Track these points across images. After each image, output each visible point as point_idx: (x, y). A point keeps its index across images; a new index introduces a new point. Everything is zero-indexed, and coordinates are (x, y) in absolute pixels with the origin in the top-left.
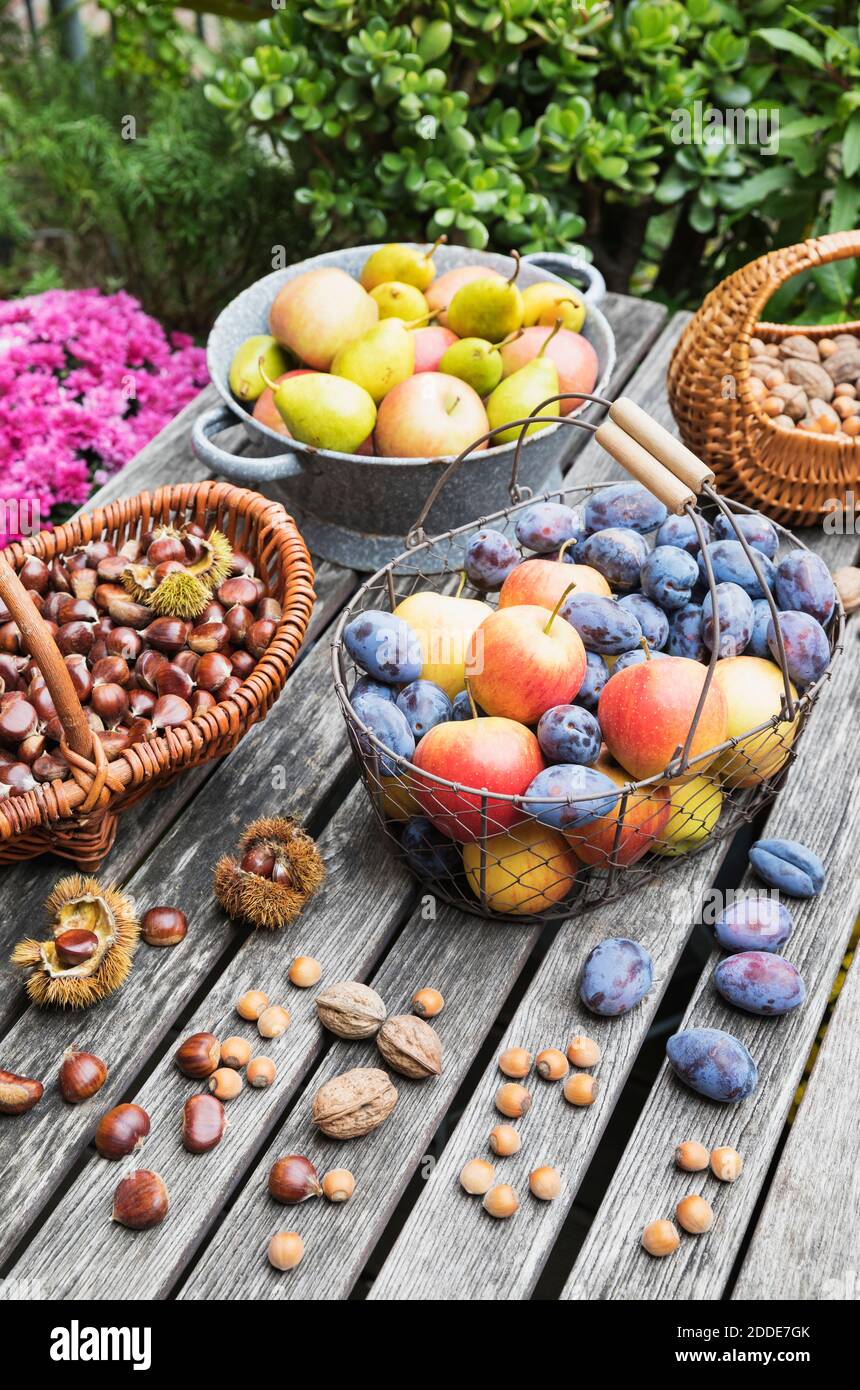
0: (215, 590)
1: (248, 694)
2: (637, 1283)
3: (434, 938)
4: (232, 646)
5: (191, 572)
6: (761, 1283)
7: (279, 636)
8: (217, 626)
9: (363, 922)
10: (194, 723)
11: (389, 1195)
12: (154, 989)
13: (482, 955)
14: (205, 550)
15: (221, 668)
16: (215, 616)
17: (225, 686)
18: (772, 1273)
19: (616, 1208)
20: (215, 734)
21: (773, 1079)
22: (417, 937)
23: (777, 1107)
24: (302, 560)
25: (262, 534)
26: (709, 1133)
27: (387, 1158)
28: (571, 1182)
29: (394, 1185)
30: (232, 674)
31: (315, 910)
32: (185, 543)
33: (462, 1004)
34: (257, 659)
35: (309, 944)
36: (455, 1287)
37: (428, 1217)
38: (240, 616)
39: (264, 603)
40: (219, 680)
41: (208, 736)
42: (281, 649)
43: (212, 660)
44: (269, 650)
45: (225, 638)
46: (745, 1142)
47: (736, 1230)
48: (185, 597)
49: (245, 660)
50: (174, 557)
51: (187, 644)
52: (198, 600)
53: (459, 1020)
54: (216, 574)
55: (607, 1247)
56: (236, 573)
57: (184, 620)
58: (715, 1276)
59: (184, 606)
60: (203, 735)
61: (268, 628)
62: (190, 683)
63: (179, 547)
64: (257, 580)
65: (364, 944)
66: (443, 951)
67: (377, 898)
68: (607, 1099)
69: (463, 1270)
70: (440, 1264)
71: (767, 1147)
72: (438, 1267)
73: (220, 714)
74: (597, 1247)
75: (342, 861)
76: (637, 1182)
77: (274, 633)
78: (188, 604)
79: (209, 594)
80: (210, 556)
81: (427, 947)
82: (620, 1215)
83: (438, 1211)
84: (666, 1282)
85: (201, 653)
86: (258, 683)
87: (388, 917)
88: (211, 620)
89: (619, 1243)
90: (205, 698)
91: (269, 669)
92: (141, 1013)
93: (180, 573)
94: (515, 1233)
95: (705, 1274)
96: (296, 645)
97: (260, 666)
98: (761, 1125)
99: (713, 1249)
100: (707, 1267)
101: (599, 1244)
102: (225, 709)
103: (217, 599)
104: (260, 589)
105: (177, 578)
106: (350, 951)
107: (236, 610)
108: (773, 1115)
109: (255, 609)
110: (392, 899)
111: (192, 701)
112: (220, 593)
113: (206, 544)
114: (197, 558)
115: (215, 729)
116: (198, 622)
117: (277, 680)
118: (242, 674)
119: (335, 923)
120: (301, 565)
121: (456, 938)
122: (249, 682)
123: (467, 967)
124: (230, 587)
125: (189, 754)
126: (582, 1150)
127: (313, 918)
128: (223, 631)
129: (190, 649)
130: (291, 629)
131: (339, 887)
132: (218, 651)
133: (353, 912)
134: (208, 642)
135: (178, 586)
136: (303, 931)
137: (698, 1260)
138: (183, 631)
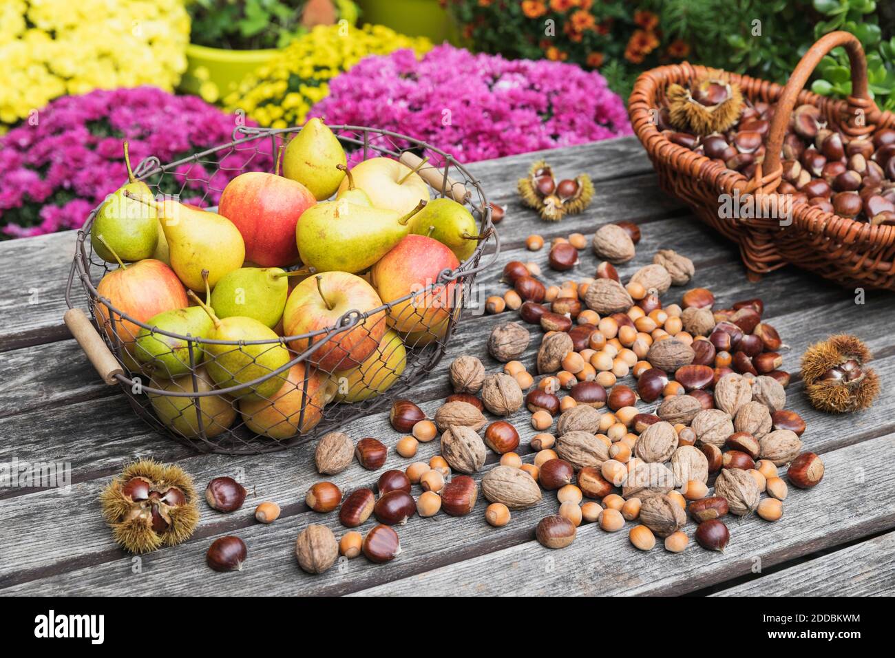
12: (98, 449)
92: (75, 456)
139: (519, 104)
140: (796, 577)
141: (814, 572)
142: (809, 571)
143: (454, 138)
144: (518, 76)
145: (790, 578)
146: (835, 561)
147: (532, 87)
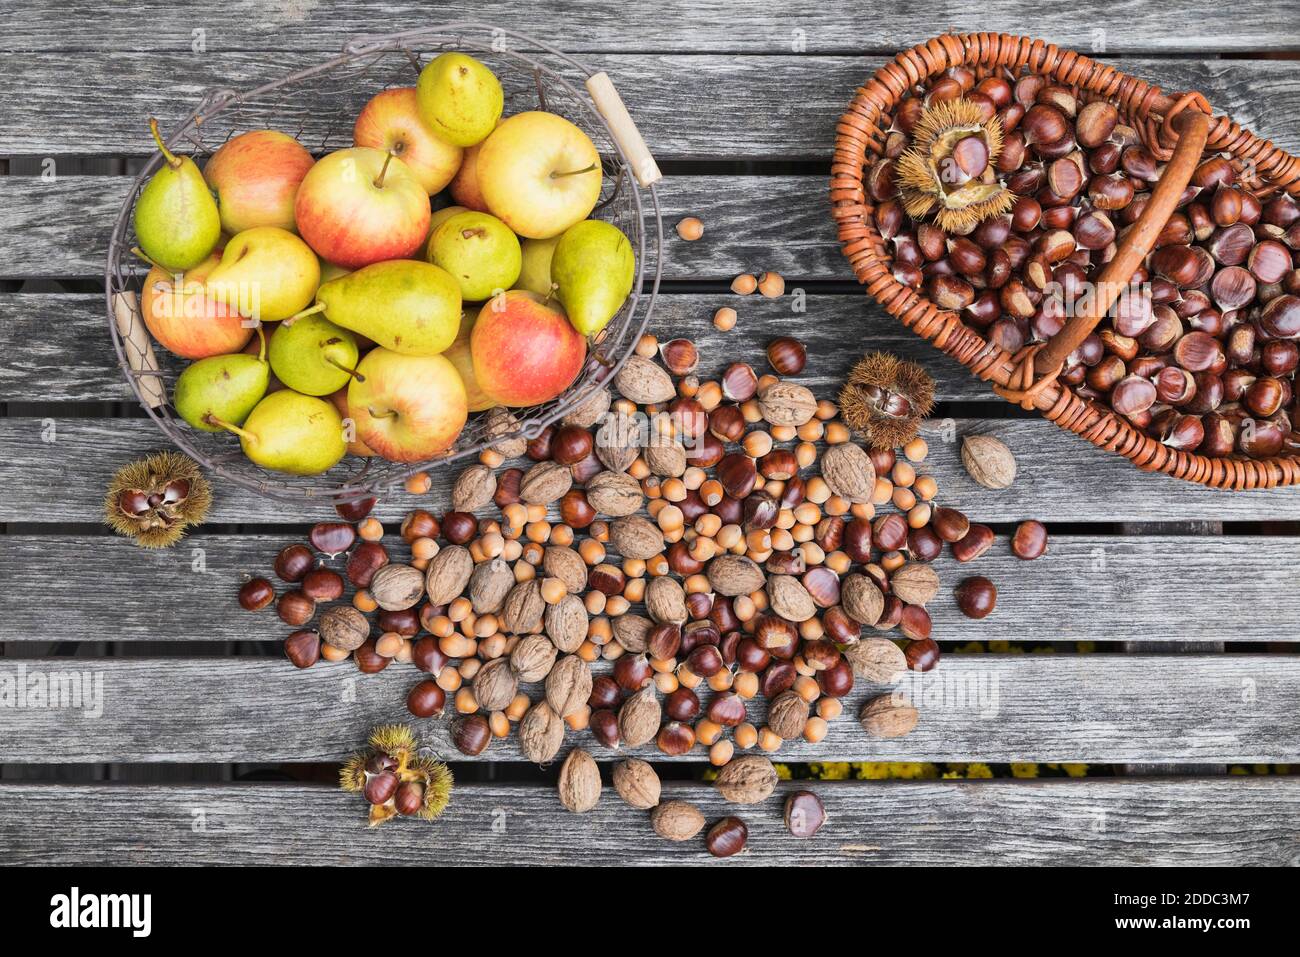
140: (859, 801)
141: (882, 803)
142: (876, 800)
145: (854, 800)
146: (910, 798)
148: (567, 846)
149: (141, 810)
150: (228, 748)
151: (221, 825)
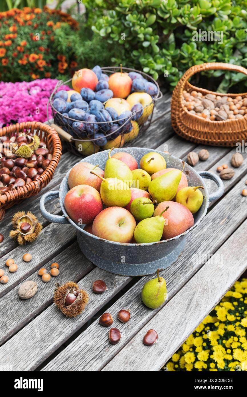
0: (34, 151)
1: (41, 179)
2: (78, 358)
3: (66, 257)
4: (38, 166)
5: (28, 146)
6: (112, 367)
7: (51, 164)
8: (34, 161)
9: (50, 249)
10: (26, 186)
11: (24, 319)
13: (77, 265)
14: (32, 140)
15: (34, 172)
16: (34, 158)
17: (35, 176)
18: (116, 365)
19: (82, 338)
20: (31, 190)
21: (141, 316)
22: (62, 256)
23: (139, 323)
24: (59, 144)
25: (49, 136)
26: (117, 325)
27: (28, 309)
28: (73, 328)
29: (26, 317)
30: (37, 174)
31: (38, 243)
32: (27, 137)
33: (66, 276)
34: (44, 170)
35: (33, 251)
36: (29, 346)
37: (31, 327)
38: (41, 158)
39: (48, 155)
40: (33, 175)
41: (29, 190)
42: (51, 168)
43: (32, 170)
44: (48, 168)
45: (36, 164)
46: (126, 330)
47: (112, 352)
48: (26, 152)
49: (41, 170)
50: (24, 141)
51: (26, 165)
52: (29, 153)
53: (63, 279)
54: (35, 146)
55: (74, 347)
56: (41, 147)
57: (26, 159)
58: (101, 362)
59: (25, 155)
60: (28, 190)
61: (48, 162)
62: (26, 175)
63: (25, 139)
64: (47, 149)
65: (47, 255)
66: (67, 261)
67: (56, 244)
68: (93, 309)
69: (34, 342)
70: (29, 339)
71: (132, 333)
72: (27, 340)
73: (33, 184)
74: (72, 346)
75: (52, 232)
76: (90, 333)
77: (49, 163)
78: (26, 154)
79: (33, 152)
80: (34, 142)
81: (64, 259)
82: (82, 340)
83: (34, 326)
84: (86, 360)
85: (29, 168)
86: (44, 176)
87: (57, 249)
88: (33, 159)
89: (78, 347)
90: (29, 180)
91: (47, 173)
93: (24, 145)
94: (52, 337)
95: (98, 361)
96: (55, 167)
97: (45, 172)
98: (132, 327)
99: (103, 355)
100: (99, 359)
101: (73, 345)
102: (34, 183)
103: (35, 153)
104: (47, 152)
105: (24, 147)
106: (43, 255)
107: (40, 157)
108: (137, 325)
109: (45, 157)
110: (59, 245)
111: (26, 180)
112: (36, 152)
113: (33, 138)
114: (30, 142)
115: (31, 188)
116: (29, 160)
117: (49, 176)
118: (39, 174)
119: (42, 248)
120: (58, 145)
121: (72, 259)
122: (41, 176)
123: (72, 267)
124: (39, 150)
125: (23, 194)
126: (80, 321)
127: (37, 245)
128: (36, 162)
129: (26, 167)
130: (54, 162)
131: (47, 239)
132: (34, 167)
133: (48, 246)
134: (32, 165)
135: (24, 149)
136: (33, 247)
137: (98, 357)
138: (25, 162)
139: (42, 97)
143: (27, 114)
144: (36, 87)
147: (42, 90)
148: (172, 273)
149: (61, 363)
150: (68, 327)
151: (87, 345)
